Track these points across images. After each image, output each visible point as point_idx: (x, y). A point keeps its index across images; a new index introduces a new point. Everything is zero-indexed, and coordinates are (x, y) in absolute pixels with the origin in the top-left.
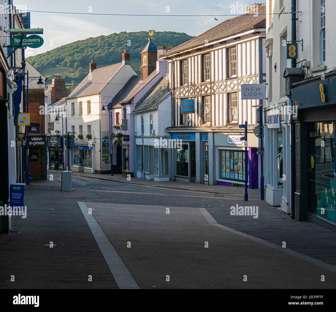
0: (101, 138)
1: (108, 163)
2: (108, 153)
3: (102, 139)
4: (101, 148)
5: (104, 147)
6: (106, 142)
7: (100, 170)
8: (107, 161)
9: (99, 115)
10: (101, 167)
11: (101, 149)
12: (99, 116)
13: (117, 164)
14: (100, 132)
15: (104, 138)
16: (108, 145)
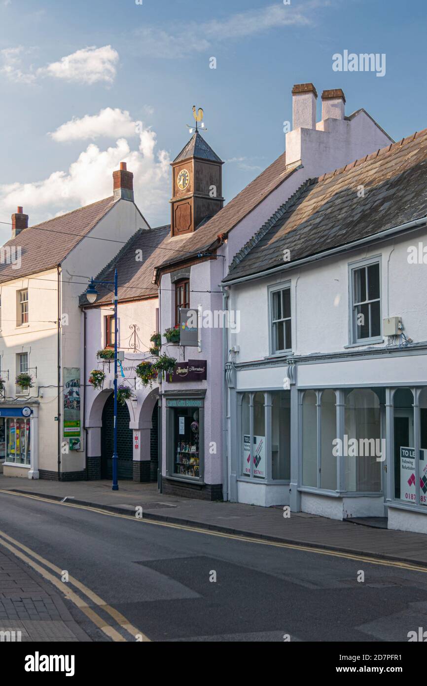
0: (61, 384)
1: (77, 450)
2: (78, 425)
3: (65, 386)
4: (62, 412)
5: (67, 407)
6: (75, 395)
7: (57, 471)
8: (77, 447)
9: (55, 322)
10: (59, 462)
11: (59, 415)
12: (56, 325)
13: (102, 455)
14: (59, 367)
15: (68, 385)
16: (78, 402)
